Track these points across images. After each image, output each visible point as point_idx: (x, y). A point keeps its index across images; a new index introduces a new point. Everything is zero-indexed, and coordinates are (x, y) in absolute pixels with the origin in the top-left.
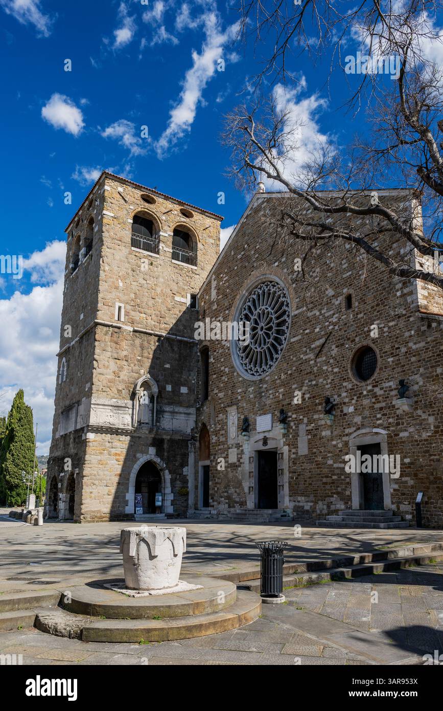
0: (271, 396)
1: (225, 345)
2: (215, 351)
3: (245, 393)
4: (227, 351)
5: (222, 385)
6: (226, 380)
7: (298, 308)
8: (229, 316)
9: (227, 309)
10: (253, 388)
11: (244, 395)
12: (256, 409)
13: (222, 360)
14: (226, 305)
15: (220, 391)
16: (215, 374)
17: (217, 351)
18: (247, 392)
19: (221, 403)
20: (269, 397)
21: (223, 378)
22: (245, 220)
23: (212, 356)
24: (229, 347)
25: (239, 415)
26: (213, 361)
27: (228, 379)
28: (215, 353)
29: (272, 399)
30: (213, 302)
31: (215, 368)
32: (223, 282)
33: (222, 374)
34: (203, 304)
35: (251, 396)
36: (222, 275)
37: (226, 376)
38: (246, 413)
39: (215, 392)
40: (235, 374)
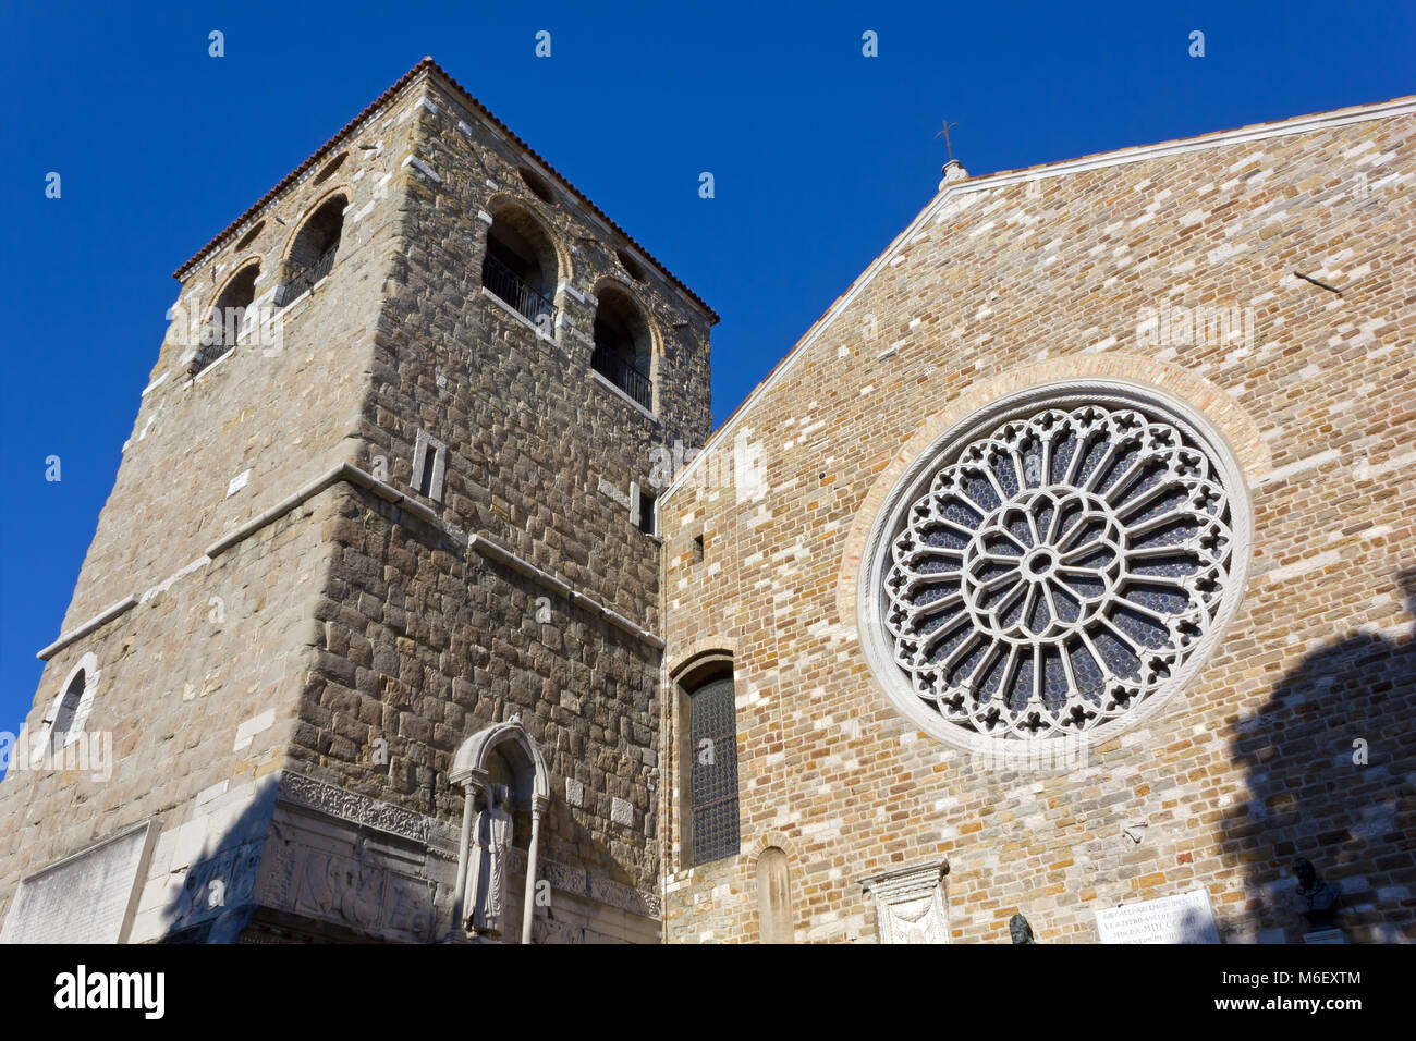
0: (1183, 812)
1: (828, 639)
2: (774, 664)
3: (986, 813)
4: (843, 657)
5: (826, 789)
6: (853, 765)
7: (1280, 459)
8: (844, 536)
9: (833, 517)
10: (1038, 787)
11: (977, 818)
12: (1072, 875)
13: (818, 692)
14: (823, 503)
15: (816, 814)
16: (777, 749)
17: (783, 663)
18: (1003, 804)
19: (825, 866)
20: (1168, 815)
21: (832, 760)
22: (902, 258)
23: (752, 686)
24: (856, 643)
25: (958, 912)
26: (766, 701)
27: (863, 762)
28: (770, 673)
29: (1192, 823)
30: (751, 506)
31: (773, 726)
32: (802, 439)
33: (820, 745)
34: (688, 519)
35: (1034, 822)
36: (789, 423)
37: (853, 751)
38: (1010, 897)
39: (779, 821)
40: (909, 738)
